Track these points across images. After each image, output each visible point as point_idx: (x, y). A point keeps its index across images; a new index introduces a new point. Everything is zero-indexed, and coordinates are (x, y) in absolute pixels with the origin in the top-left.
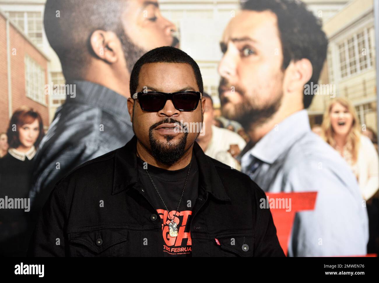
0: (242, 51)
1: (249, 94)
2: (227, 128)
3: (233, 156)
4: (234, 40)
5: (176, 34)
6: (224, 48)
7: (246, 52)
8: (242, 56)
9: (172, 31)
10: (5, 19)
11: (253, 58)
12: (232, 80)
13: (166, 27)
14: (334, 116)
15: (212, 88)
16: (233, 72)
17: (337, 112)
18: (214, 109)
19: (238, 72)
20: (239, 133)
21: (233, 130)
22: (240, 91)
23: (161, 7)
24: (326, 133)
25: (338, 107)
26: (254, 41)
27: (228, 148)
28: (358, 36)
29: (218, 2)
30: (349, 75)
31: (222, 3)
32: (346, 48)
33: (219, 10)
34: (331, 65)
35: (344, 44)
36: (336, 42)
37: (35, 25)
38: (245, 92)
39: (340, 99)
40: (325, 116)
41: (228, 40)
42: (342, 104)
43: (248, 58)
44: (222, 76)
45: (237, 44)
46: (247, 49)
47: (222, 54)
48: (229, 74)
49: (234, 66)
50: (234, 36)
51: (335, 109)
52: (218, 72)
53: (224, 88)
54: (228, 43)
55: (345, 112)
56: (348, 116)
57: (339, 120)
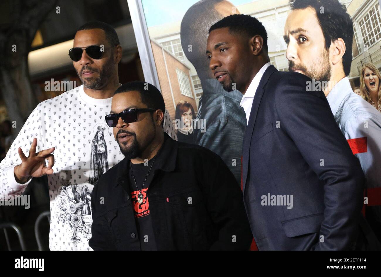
0: (298, 39)
4: (292, 33)
6: (287, 40)
7: (301, 39)
8: (300, 43)
10: (161, 48)
11: (306, 43)
12: (296, 62)
14: (367, 78)
16: (296, 56)
17: (368, 75)
19: (299, 56)
22: (303, 69)
25: (368, 71)
26: (305, 31)
29: (277, 8)
30: (371, 46)
31: (279, 8)
32: (365, 24)
33: (279, 13)
34: (357, 39)
35: (362, 20)
36: (357, 21)
37: (177, 48)
38: (306, 69)
39: (368, 64)
40: (361, 79)
41: (288, 34)
42: (370, 68)
43: (303, 44)
44: (289, 61)
45: (294, 35)
46: (301, 37)
47: (287, 45)
48: (293, 58)
49: (295, 52)
50: (292, 30)
51: (366, 73)
52: (287, 58)
53: (292, 69)
54: (289, 36)
55: (373, 74)
56: (375, 77)
57: (370, 81)
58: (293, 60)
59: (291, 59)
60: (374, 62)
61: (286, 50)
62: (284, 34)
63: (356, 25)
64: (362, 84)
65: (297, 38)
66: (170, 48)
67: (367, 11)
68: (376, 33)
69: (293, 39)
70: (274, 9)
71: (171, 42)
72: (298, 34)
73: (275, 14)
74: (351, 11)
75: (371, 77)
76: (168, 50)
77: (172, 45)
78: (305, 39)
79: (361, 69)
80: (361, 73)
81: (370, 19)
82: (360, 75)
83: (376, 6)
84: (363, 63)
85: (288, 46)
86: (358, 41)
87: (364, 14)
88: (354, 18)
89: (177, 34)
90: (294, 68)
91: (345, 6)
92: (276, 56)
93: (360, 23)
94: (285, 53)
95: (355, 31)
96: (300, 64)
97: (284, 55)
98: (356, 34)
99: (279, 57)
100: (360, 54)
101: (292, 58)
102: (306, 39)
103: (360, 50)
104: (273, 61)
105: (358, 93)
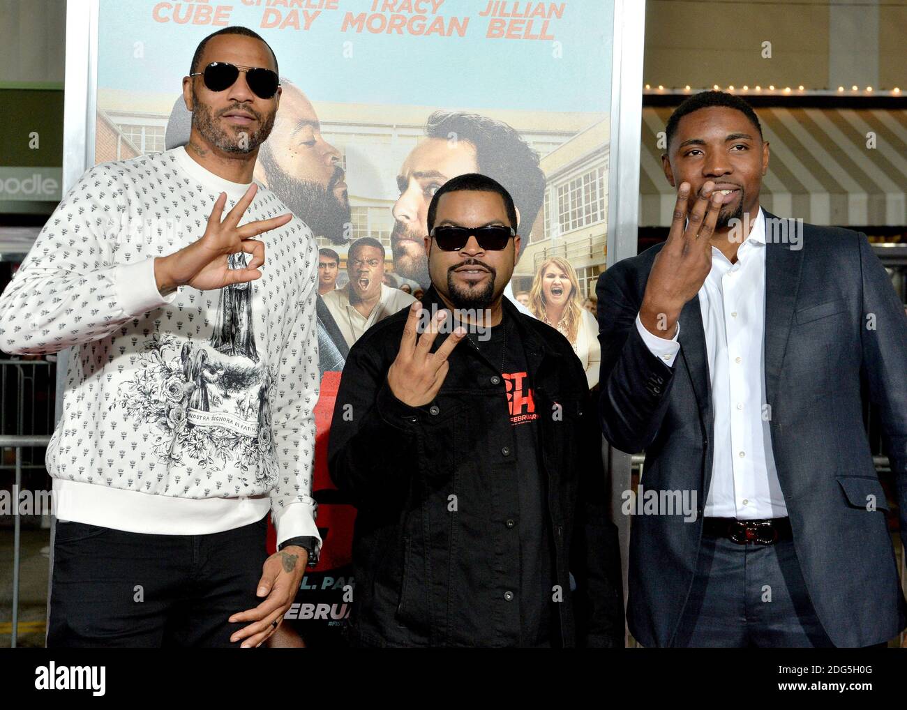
0: (427, 189)
2: (401, 288)
4: (418, 175)
5: (340, 163)
6: (403, 185)
7: (432, 191)
8: (427, 196)
9: (334, 158)
10: (118, 135)
12: (412, 226)
13: (328, 153)
14: (548, 281)
15: (384, 235)
16: (414, 217)
17: (552, 276)
18: (384, 261)
19: (420, 217)
23: (323, 128)
24: (535, 303)
25: (553, 269)
28: (586, 178)
29: (397, 126)
30: (571, 230)
31: (403, 127)
32: (570, 192)
33: (399, 136)
34: (547, 214)
35: (566, 186)
36: (555, 184)
37: (155, 143)
39: (557, 259)
40: (536, 279)
41: (409, 174)
42: (559, 266)
44: (397, 220)
45: (420, 180)
46: (434, 187)
47: (400, 193)
48: (408, 218)
49: (415, 208)
50: (418, 170)
51: (548, 271)
52: (393, 215)
53: (400, 236)
54: (408, 179)
55: (562, 277)
56: (566, 281)
57: (553, 286)
58: (406, 221)
59: (402, 219)
60: (569, 256)
61: (396, 202)
62: (399, 173)
63: (551, 191)
64: (536, 288)
65: (426, 185)
66: (137, 140)
67: (580, 173)
68: (587, 212)
69: (415, 186)
70: (391, 126)
71: (143, 130)
72: (428, 180)
73: (391, 135)
74: (547, 167)
75: (558, 280)
76: (130, 142)
77: (143, 135)
79: (540, 264)
80: (539, 270)
81: (583, 187)
82: (535, 272)
83: (601, 171)
84: (547, 254)
85: (401, 195)
86: (547, 218)
87: (573, 177)
88: (551, 178)
89: (162, 117)
90: (403, 235)
91: (538, 156)
92: (371, 207)
93: (560, 190)
94: (391, 206)
95: (547, 200)
96: (418, 231)
97: (388, 208)
98: (547, 206)
99: (377, 210)
100: (546, 238)
101: (404, 217)
103: (548, 232)
104: (362, 215)
105: (523, 302)
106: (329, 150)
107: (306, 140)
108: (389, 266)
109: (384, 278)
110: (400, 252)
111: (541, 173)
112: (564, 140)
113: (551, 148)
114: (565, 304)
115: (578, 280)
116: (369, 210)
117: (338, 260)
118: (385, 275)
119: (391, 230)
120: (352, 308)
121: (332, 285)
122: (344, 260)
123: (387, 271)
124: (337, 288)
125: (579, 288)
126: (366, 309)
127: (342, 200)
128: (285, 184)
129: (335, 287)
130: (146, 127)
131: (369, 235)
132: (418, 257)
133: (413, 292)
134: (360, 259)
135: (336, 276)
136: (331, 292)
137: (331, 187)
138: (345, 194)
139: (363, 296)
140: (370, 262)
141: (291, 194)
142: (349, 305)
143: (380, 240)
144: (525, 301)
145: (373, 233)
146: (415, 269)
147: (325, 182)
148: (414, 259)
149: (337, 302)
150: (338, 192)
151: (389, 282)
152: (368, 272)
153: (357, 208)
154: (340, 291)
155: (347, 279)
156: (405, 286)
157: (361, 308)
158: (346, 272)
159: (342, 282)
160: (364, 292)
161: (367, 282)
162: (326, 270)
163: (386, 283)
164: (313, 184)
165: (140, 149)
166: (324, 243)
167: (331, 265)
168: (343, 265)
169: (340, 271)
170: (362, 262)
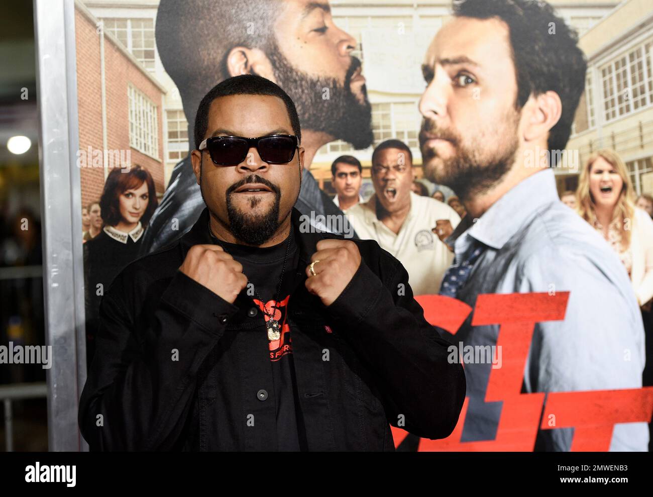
0: (455, 78)
1: (467, 143)
2: (432, 196)
3: (441, 238)
4: (444, 62)
5: (356, 53)
6: (429, 74)
7: (462, 80)
8: (457, 86)
9: (349, 47)
12: (441, 122)
13: (342, 41)
14: (595, 177)
15: (410, 135)
16: (442, 111)
17: (600, 172)
18: (413, 166)
19: (449, 111)
20: (450, 203)
21: (442, 199)
22: (454, 141)
23: (334, 11)
24: (583, 204)
25: (600, 164)
26: (475, 64)
27: (434, 225)
28: (632, 56)
29: (419, 6)
30: (618, 117)
31: (425, 6)
32: (614, 74)
33: (422, 17)
34: (591, 100)
35: (610, 68)
36: (598, 65)
37: (143, 39)
38: (460, 141)
39: (604, 151)
40: (582, 177)
41: (435, 62)
42: (607, 160)
43: (464, 90)
44: (424, 117)
45: (448, 67)
46: (463, 75)
47: (425, 84)
48: (436, 113)
49: (443, 101)
50: (445, 55)
51: (596, 167)
52: (420, 111)
53: (428, 135)
54: (434, 66)
55: (611, 172)
56: (616, 178)
57: (602, 184)
58: (434, 117)
59: (429, 115)
60: (618, 148)
61: (421, 96)
62: (423, 61)
63: (593, 74)
64: (583, 189)
65: (454, 74)
66: (122, 35)
67: (624, 50)
68: (635, 96)
69: (442, 75)
70: (411, 6)
71: (129, 23)
72: (457, 67)
73: (411, 17)
74: (587, 46)
75: (606, 176)
76: (115, 39)
77: (129, 30)
78: (471, 80)
79: (586, 159)
80: (585, 165)
81: (628, 67)
82: (581, 168)
83: (647, 47)
84: (594, 147)
85: (427, 87)
86: (591, 103)
87: (617, 56)
88: (592, 59)
90: (431, 133)
91: (576, 33)
92: (395, 103)
93: (604, 73)
94: (417, 100)
95: (590, 83)
97: (413, 103)
98: (590, 90)
99: (400, 107)
100: (591, 128)
101: (432, 113)
102: (473, 81)
103: (593, 122)
104: (385, 112)
105: (569, 204)
106: (343, 37)
107: (316, 27)
108: (418, 172)
109: (413, 186)
110: (429, 154)
111: (580, 53)
112: (604, 13)
113: (592, 23)
114: (616, 204)
115: (628, 174)
116: (392, 106)
117: (361, 168)
118: (414, 182)
119: (417, 129)
120: (380, 224)
121: (355, 198)
122: (367, 168)
123: (416, 177)
124: (362, 201)
125: (630, 185)
126: (395, 223)
127: (360, 96)
128: (295, 81)
129: (359, 200)
130: (132, 19)
131: (394, 137)
132: (450, 158)
133: (447, 199)
134: (385, 165)
135: (360, 187)
136: (354, 207)
137: (348, 81)
138: (364, 89)
139: (391, 208)
140: (397, 168)
141: (303, 91)
142: (375, 220)
143: (406, 141)
144: (572, 202)
145: (398, 133)
146: (447, 172)
147: (341, 77)
148: (445, 162)
149: (362, 218)
150: (355, 87)
151: (419, 189)
152: (394, 180)
153: (378, 105)
154: (365, 205)
155: (371, 189)
156: (438, 194)
157: (390, 223)
158: (370, 181)
159: (366, 194)
160: (392, 204)
161: (394, 192)
162: (347, 180)
163: (416, 192)
164: (327, 80)
165: (126, 46)
166: (344, 148)
167: (353, 174)
168: (367, 173)
169: (364, 181)
170: (388, 168)
